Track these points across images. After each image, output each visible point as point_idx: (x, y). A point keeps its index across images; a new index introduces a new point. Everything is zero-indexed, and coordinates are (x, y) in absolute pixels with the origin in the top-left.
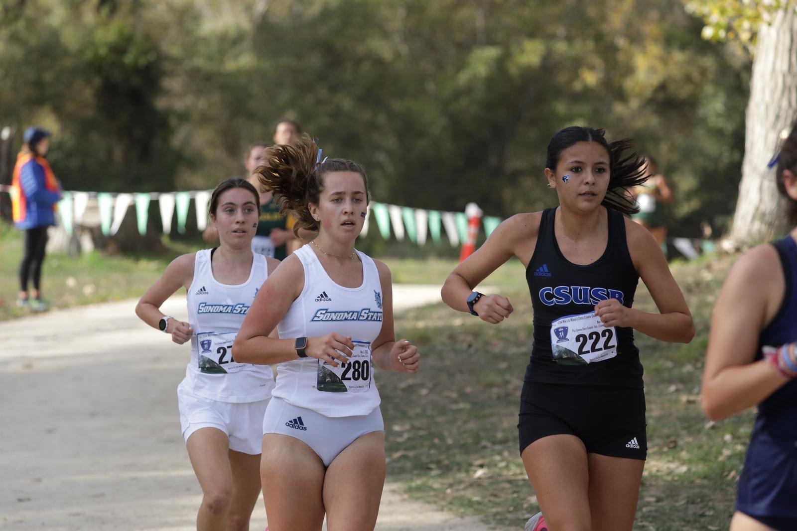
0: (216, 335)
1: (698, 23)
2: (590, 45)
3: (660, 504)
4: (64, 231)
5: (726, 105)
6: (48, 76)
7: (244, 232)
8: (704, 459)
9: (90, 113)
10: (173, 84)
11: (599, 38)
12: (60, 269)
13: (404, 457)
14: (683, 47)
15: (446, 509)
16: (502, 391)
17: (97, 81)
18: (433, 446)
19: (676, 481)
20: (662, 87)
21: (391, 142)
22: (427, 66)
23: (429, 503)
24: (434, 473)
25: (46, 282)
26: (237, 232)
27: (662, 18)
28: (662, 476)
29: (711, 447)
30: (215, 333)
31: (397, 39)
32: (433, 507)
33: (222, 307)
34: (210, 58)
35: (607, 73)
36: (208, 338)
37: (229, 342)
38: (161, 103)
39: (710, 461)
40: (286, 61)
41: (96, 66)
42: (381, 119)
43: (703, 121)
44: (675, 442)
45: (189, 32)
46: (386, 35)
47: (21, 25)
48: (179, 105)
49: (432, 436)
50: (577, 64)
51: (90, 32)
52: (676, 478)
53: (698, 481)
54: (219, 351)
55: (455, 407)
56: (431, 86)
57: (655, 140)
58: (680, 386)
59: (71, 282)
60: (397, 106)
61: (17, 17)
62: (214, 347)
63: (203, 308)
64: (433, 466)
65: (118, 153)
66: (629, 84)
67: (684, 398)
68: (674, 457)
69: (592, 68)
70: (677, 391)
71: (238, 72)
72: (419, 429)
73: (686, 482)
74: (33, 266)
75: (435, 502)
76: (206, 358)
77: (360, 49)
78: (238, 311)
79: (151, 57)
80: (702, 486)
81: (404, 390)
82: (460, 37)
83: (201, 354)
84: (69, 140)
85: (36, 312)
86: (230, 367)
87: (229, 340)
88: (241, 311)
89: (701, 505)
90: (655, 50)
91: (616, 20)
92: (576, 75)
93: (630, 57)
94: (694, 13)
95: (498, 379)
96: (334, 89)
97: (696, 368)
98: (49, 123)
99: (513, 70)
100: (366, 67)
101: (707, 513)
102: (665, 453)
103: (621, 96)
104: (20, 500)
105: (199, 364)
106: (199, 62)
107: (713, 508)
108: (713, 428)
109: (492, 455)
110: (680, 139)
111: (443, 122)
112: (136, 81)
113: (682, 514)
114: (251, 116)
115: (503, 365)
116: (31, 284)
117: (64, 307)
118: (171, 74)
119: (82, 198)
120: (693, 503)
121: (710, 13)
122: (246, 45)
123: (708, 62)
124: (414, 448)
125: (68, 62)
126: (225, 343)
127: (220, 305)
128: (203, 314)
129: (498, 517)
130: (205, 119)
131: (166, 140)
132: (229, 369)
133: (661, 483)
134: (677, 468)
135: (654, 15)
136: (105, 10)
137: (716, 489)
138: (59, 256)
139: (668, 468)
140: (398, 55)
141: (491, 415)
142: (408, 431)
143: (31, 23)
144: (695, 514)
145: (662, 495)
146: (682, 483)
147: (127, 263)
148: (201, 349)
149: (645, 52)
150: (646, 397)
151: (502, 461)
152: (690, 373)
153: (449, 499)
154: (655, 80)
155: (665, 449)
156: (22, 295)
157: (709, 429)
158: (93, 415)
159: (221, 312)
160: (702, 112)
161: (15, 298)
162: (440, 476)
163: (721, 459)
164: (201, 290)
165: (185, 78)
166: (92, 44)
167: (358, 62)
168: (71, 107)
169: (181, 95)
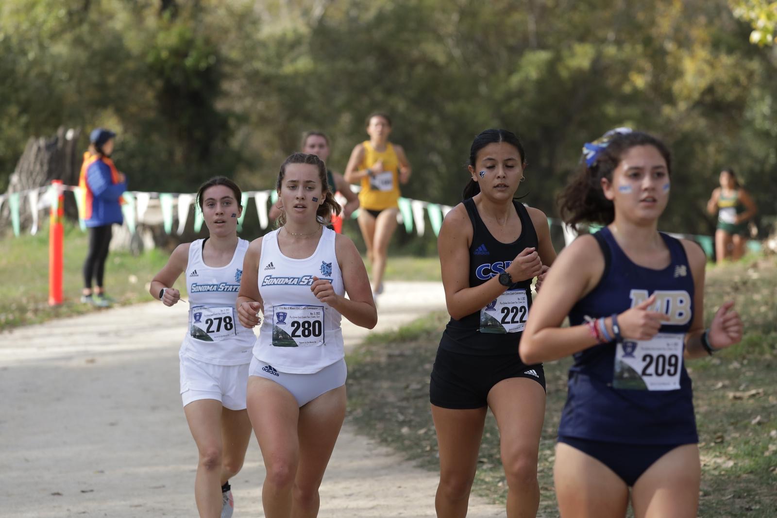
0: (206, 308)
1: (746, 28)
2: (639, 48)
3: (706, 498)
4: (128, 229)
5: (772, 108)
6: (111, 79)
7: (223, 222)
8: (750, 455)
9: (152, 115)
10: (233, 86)
11: (648, 41)
12: (122, 266)
14: (730, 51)
15: (497, 502)
17: (159, 83)
19: (723, 475)
20: (710, 90)
21: (445, 144)
22: (479, 69)
23: (481, 496)
24: (485, 467)
25: (109, 279)
26: (218, 223)
27: (710, 23)
28: (709, 470)
29: (757, 443)
30: (205, 307)
31: (450, 42)
32: (485, 500)
33: (208, 287)
34: (268, 62)
35: (656, 76)
36: (200, 311)
37: (216, 314)
38: (220, 105)
39: (756, 456)
40: (342, 64)
41: (157, 69)
42: (435, 120)
43: (750, 123)
44: (722, 437)
45: (248, 37)
46: (439, 39)
47: (85, 28)
48: (238, 107)
50: (626, 68)
51: (153, 36)
52: (723, 473)
53: (745, 476)
54: (207, 322)
56: (483, 89)
57: (704, 143)
58: (727, 382)
59: (133, 279)
60: (450, 108)
61: (81, 22)
62: (203, 319)
63: (194, 288)
64: (485, 460)
65: (179, 154)
66: (677, 86)
67: (731, 395)
68: (720, 453)
69: (641, 71)
70: (724, 387)
71: (296, 75)
73: (732, 477)
74: (96, 265)
75: (487, 495)
76: (197, 327)
77: (415, 53)
78: (222, 289)
79: (212, 60)
80: (749, 481)
82: (511, 41)
83: (193, 324)
84: (131, 141)
85: (99, 309)
86: (216, 336)
87: (215, 313)
88: (224, 289)
89: (747, 499)
90: (702, 53)
91: (665, 25)
92: (625, 78)
93: (679, 60)
94: (741, 17)
96: (389, 91)
97: (742, 364)
98: (112, 124)
99: (564, 74)
100: (420, 70)
101: (753, 507)
102: (711, 448)
103: (670, 99)
104: (83, 492)
105: (191, 333)
106: (258, 65)
107: (759, 502)
108: (759, 423)
110: (727, 141)
112: (196, 84)
113: (728, 508)
114: (308, 118)
116: (94, 282)
117: (125, 304)
118: (230, 77)
119: (144, 198)
120: (739, 497)
121: (758, 18)
122: (304, 48)
123: (755, 65)
125: (131, 65)
126: (212, 315)
127: (207, 285)
128: (195, 293)
129: (549, 510)
130: (263, 121)
131: (225, 141)
132: (215, 337)
133: (708, 477)
134: (724, 462)
135: (702, 19)
136: (167, 15)
137: (762, 484)
138: (121, 254)
139: (715, 463)
140: (451, 58)
143: (95, 27)
144: (741, 508)
145: (710, 489)
146: (729, 478)
148: (194, 320)
149: (692, 56)
150: (695, 394)
152: (736, 369)
153: (500, 492)
154: (703, 83)
155: (712, 444)
156: (86, 291)
157: (755, 425)
158: (154, 408)
159: (208, 291)
160: (748, 114)
161: (80, 295)
162: (491, 469)
163: (767, 454)
164: (193, 273)
165: (244, 81)
166: (154, 47)
167: (412, 65)
168: (133, 109)
169: (240, 98)
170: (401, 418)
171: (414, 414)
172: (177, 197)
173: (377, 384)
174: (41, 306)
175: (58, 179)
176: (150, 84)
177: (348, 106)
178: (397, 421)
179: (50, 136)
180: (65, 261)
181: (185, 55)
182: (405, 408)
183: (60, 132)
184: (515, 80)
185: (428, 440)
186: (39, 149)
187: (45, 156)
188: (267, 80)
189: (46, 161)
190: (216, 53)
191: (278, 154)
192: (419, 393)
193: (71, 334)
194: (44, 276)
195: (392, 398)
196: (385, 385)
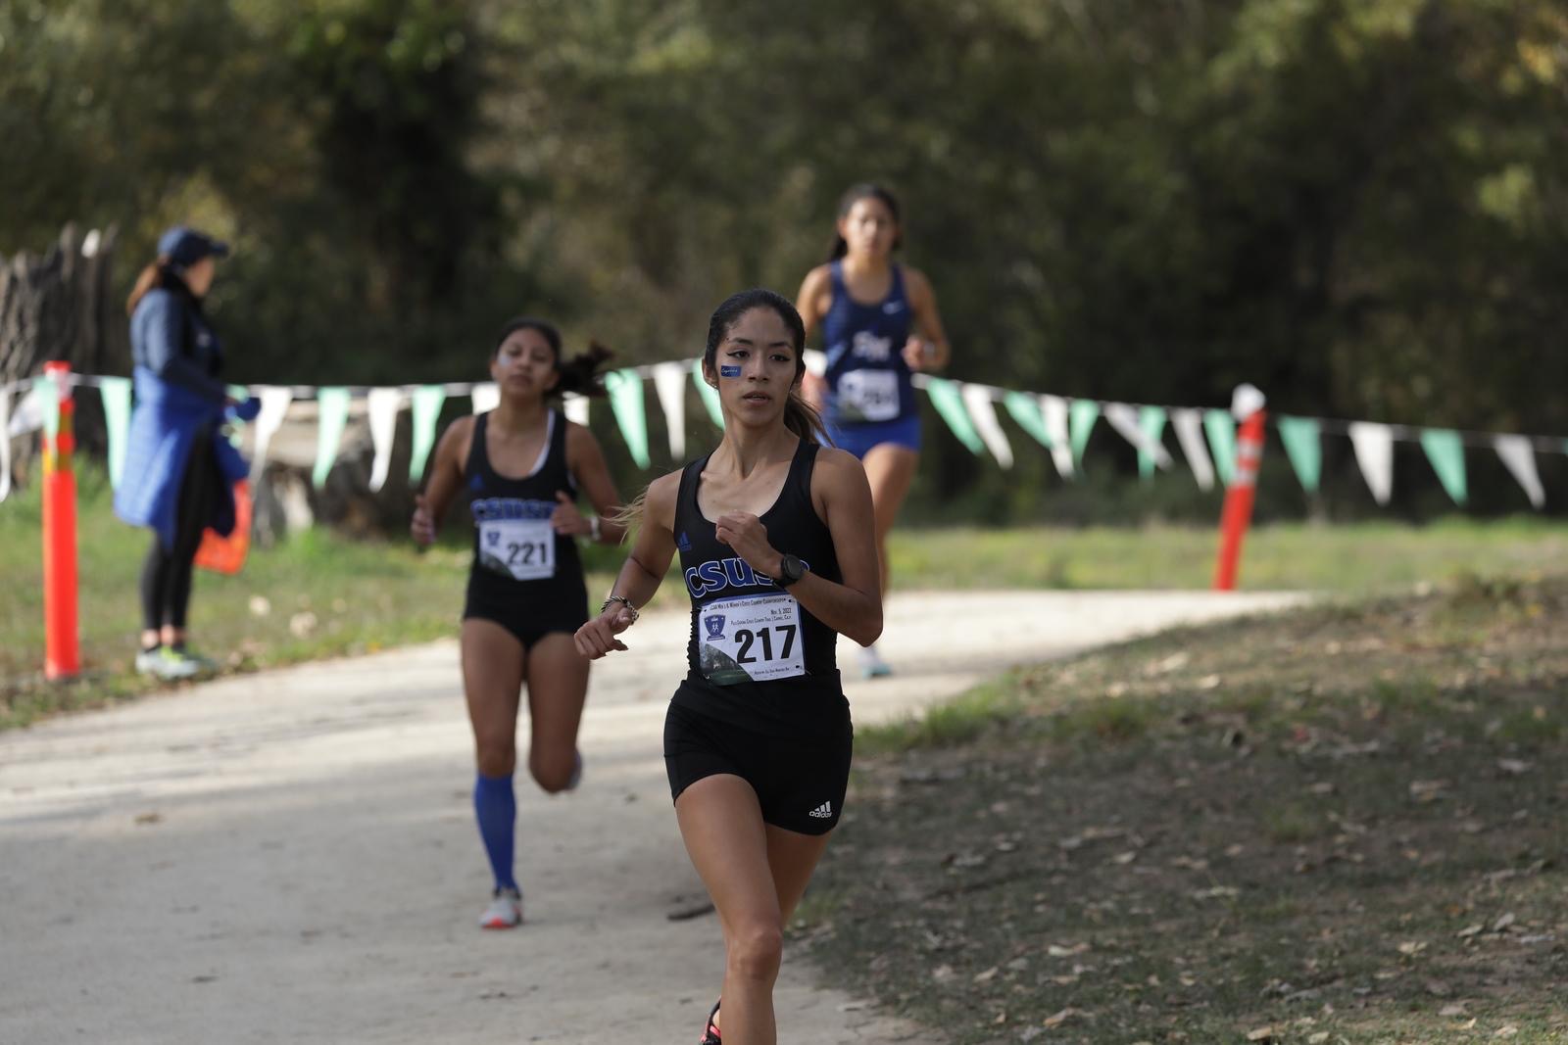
6: (203, 100)
9: (307, 187)
10: (508, 110)
13: (1074, 1022)
16: (1319, 854)
17: (322, 107)
18: (1145, 995)
21: (1047, 236)
22: (1133, 44)
25: (201, 609)
34: (598, 44)
38: (480, 158)
40: (783, 44)
41: (318, 71)
42: (1024, 181)
48: (525, 161)
49: (1144, 968)
50: (1509, 29)
55: (1200, 895)
56: (1146, 99)
59: (259, 606)
60: (1060, 146)
65: (379, 281)
71: (670, 74)
72: (1112, 950)
79: (455, 43)
81: (1071, 854)
84: (258, 253)
92: (1507, 56)
95: (1309, 823)
96: (905, 110)
98: (208, 214)
99: (1348, 48)
100: (982, 51)
106: (572, 53)
109: (1292, 1015)
111: (1175, 182)
112: (417, 104)
114: (702, 184)
115: (1323, 788)
117: (245, 668)
118: (503, 86)
119: (275, 400)
124: (1098, 1000)
125: (250, 63)
130: (589, 193)
131: (494, 247)
140: (1060, 20)
141: (1291, 913)
142: (1082, 958)
147: (397, 556)
151: (1317, 1028)
156: (149, 638)
158: (308, 935)
165: (538, 95)
166: (308, 16)
167: (962, 40)
168: (261, 174)
169: (529, 137)
170: (934, 941)
171: (965, 932)
172: (365, 395)
173: (872, 858)
174: (24, 684)
175: (63, 358)
176: (300, 109)
177: (803, 149)
178: (922, 951)
179: (42, 252)
180: (83, 565)
181: (387, 34)
182: (943, 916)
183: (66, 238)
184: (1224, 71)
185: (1001, 996)
186: (14, 281)
187: (30, 300)
188: (596, 91)
189: (30, 313)
190: (467, 27)
191: (629, 276)
192: (980, 878)
193: (100, 752)
194: (31, 605)
195: (910, 893)
196: (894, 857)
